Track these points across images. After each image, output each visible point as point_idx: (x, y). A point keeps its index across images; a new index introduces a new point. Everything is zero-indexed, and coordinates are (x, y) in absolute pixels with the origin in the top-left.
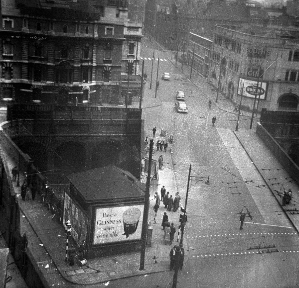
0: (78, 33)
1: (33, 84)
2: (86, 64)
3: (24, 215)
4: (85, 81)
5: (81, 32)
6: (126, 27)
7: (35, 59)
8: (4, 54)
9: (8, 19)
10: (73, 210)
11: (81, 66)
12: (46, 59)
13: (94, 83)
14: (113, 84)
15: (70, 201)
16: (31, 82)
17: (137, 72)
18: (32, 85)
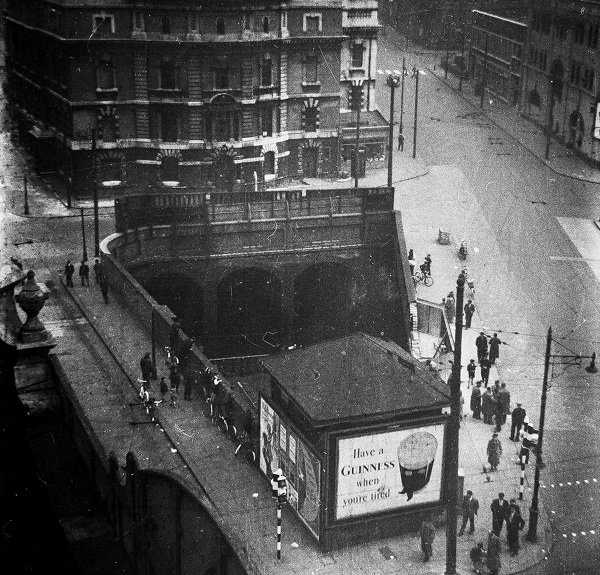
0: (247, 32)
1: (162, 147)
2: (267, 97)
3: (174, 448)
4: (265, 133)
5: (255, 31)
6: (345, 10)
7: (162, 95)
8: (99, 90)
9: (103, 16)
10: (283, 438)
11: (257, 102)
12: (185, 94)
13: (285, 136)
14: (323, 135)
15: (274, 418)
16: (157, 144)
17: (371, 104)
18: (159, 150)
